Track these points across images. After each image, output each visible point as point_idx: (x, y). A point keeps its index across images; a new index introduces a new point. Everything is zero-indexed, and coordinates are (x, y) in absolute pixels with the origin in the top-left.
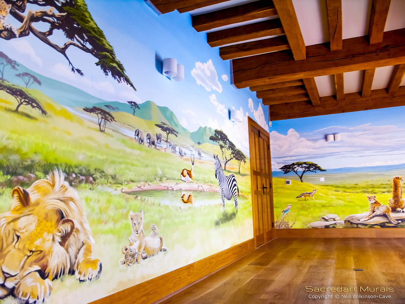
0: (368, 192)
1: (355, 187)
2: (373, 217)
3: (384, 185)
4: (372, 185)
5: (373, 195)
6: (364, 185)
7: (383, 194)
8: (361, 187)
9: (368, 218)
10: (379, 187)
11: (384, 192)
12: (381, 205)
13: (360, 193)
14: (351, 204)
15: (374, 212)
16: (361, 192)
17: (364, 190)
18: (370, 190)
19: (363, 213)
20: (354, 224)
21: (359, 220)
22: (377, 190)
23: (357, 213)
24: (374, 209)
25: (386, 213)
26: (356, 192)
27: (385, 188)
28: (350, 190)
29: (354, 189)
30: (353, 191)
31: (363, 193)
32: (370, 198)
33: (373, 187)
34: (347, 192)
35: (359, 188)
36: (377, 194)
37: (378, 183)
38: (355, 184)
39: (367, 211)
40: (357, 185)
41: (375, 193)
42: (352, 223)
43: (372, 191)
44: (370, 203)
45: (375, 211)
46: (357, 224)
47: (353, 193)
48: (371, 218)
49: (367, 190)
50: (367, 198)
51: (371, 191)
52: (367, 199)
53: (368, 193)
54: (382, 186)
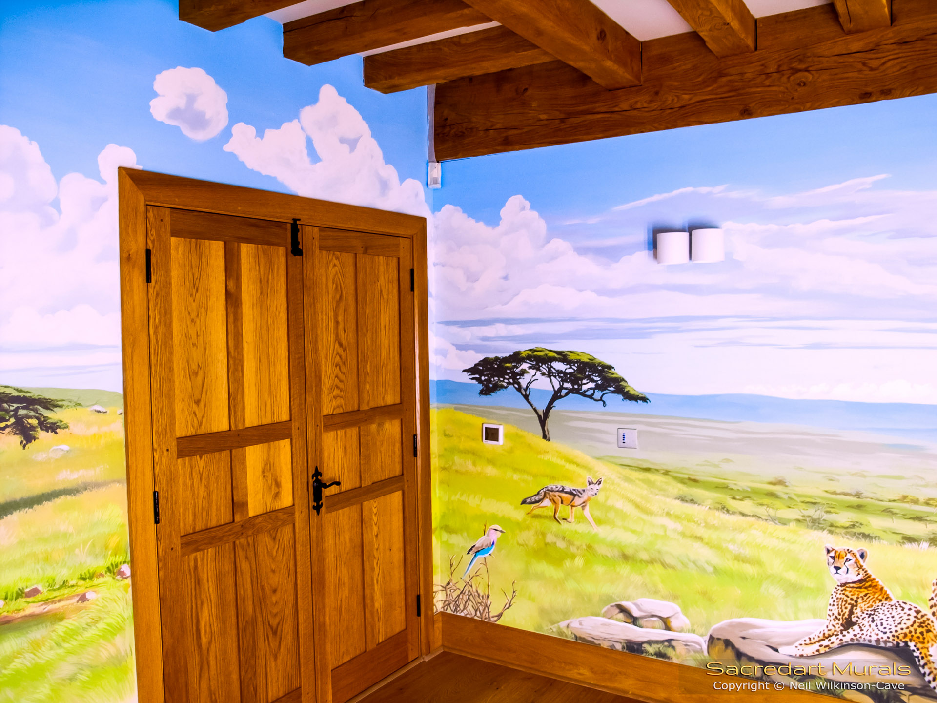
0: (832, 528)
1: (772, 495)
2: (844, 647)
3: (916, 502)
4: (858, 495)
5: (856, 546)
6: (816, 491)
7: (908, 546)
8: (799, 496)
9: (816, 646)
10: (888, 512)
11: (910, 539)
12: (888, 598)
13: (793, 525)
14: (749, 569)
15: (848, 624)
16: (798, 521)
17: (811, 512)
18: (844, 518)
19: (797, 619)
20: (751, 659)
21: (776, 650)
22: (875, 523)
23: (770, 618)
24: (851, 613)
25: (912, 645)
26: (774, 520)
27: (919, 519)
28: (747, 506)
29: (767, 501)
30: (761, 511)
31: (808, 526)
32: (835, 557)
33: (859, 507)
34: (734, 513)
35: (790, 498)
36: (875, 543)
37: (890, 491)
38: (773, 480)
39: (815, 613)
40: (781, 483)
41: (865, 536)
42: (739, 655)
43: (853, 526)
44: (833, 580)
45: (855, 624)
46: (763, 663)
47: (761, 522)
48: (831, 651)
49: (826, 516)
50: (825, 552)
51: (847, 525)
52: (825, 557)
53: (831, 532)
54: (906, 506)
